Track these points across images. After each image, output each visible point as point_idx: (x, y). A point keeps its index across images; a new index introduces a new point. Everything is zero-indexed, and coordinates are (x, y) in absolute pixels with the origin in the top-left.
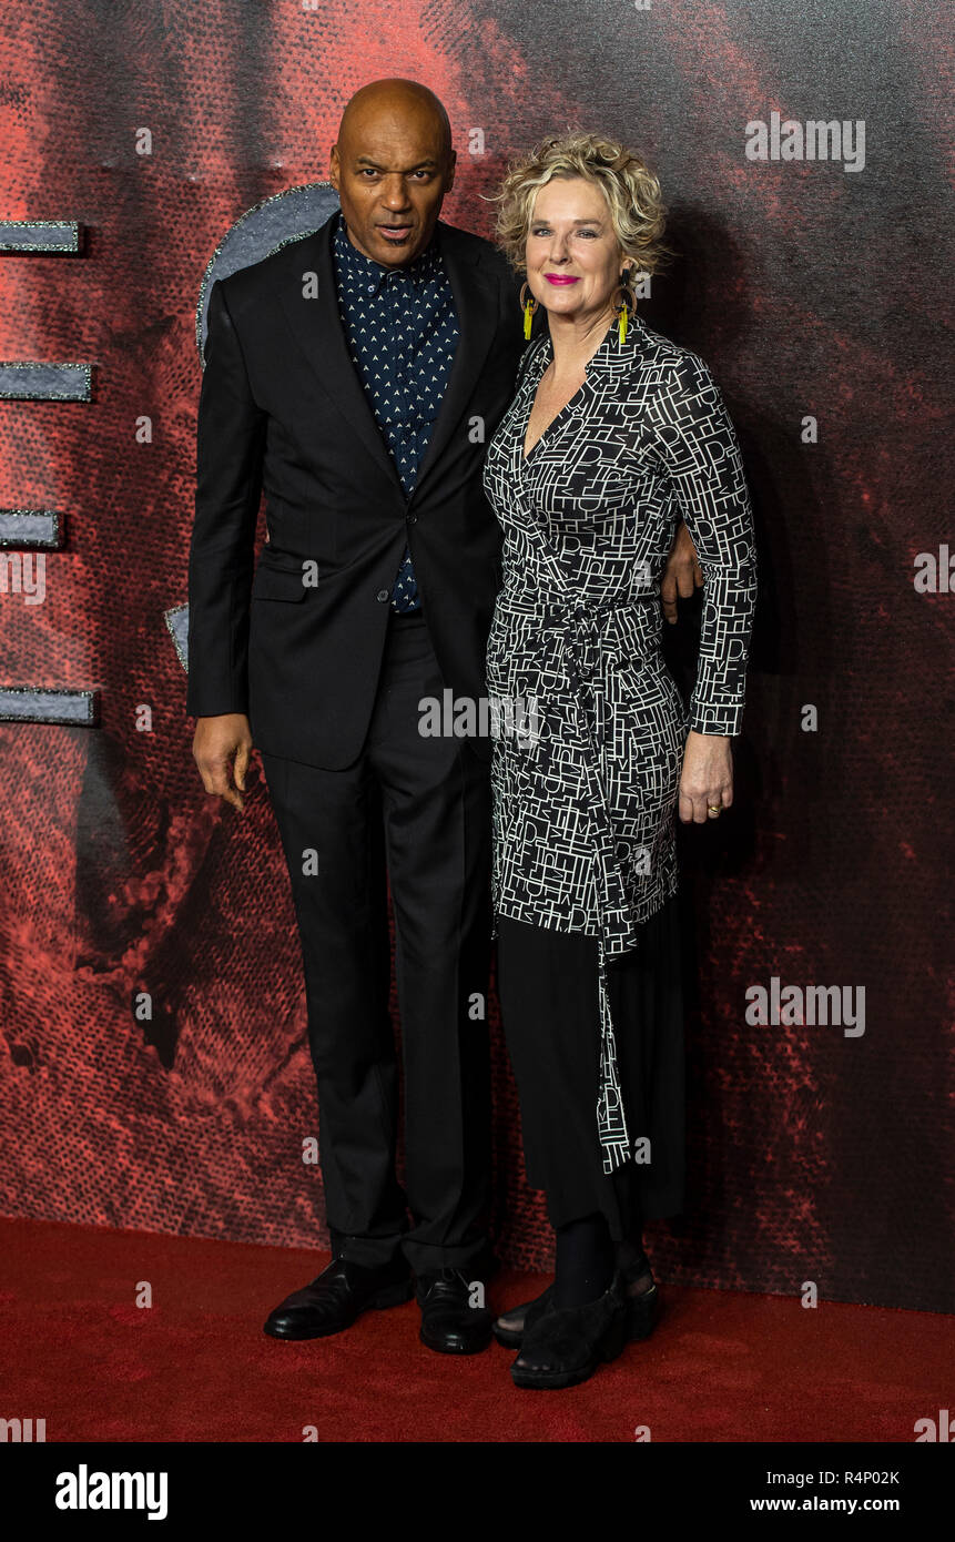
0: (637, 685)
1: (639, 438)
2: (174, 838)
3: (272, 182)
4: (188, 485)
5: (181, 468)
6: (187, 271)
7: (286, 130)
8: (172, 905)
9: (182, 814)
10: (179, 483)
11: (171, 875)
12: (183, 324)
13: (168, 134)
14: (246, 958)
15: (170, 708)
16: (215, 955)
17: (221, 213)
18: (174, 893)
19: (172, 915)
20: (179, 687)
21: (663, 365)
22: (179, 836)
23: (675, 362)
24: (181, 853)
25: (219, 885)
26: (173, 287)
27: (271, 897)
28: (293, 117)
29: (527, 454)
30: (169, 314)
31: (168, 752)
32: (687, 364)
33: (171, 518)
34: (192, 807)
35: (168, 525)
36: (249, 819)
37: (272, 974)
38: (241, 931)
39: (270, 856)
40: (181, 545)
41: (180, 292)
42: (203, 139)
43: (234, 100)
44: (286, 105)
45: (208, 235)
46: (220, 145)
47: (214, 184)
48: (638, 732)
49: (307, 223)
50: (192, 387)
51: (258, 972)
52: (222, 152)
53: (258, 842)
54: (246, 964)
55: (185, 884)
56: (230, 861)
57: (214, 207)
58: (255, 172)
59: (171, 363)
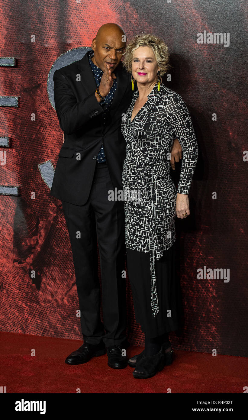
0: (162, 184)
1: (162, 116)
2: (40, 227)
3: (68, 47)
4: (44, 130)
5: (43, 125)
6: (44, 71)
7: (72, 33)
8: (40, 245)
9: (43, 220)
10: (42, 129)
11: (39, 237)
12: (43, 86)
13: (39, 33)
14: (60, 260)
15: (39, 191)
16: (51, 259)
17: (53, 55)
18: (40, 242)
19: (40, 248)
20: (42, 185)
21: (168, 96)
22: (42, 226)
23: (172, 95)
24: (42, 231)
25: (52, 240)
26: (40, 76)
27: (67, 243)
28: (74, 29)
29: (132, 120)
30: (40, 83)
31: (39, 203)
32: (175, 96)
33: (40, 139)
34: (45, 218)
35: (39, 141)
36: (61, 222)
37: (67, 264)
38: (59, 252)
39: (67, 232)
40: (42, 146)
41: (42, 77)
42: (49, 35)
43: (57, 24)
44: (72, 26)
45: (50, 61)
46: (53, 37)
47: (52, 48)
48: (163, 197)
49: (77, 58)
50: (46, 103)
51: (63, 264)
52: (54, 39)
53: (64, 228)
54: (60, 261)
55: (43, 239)
56: (56, 233)
57: (52, 54)
58: (63, 44)
59: (40, 96)
